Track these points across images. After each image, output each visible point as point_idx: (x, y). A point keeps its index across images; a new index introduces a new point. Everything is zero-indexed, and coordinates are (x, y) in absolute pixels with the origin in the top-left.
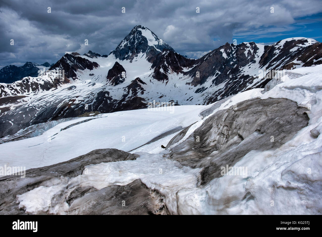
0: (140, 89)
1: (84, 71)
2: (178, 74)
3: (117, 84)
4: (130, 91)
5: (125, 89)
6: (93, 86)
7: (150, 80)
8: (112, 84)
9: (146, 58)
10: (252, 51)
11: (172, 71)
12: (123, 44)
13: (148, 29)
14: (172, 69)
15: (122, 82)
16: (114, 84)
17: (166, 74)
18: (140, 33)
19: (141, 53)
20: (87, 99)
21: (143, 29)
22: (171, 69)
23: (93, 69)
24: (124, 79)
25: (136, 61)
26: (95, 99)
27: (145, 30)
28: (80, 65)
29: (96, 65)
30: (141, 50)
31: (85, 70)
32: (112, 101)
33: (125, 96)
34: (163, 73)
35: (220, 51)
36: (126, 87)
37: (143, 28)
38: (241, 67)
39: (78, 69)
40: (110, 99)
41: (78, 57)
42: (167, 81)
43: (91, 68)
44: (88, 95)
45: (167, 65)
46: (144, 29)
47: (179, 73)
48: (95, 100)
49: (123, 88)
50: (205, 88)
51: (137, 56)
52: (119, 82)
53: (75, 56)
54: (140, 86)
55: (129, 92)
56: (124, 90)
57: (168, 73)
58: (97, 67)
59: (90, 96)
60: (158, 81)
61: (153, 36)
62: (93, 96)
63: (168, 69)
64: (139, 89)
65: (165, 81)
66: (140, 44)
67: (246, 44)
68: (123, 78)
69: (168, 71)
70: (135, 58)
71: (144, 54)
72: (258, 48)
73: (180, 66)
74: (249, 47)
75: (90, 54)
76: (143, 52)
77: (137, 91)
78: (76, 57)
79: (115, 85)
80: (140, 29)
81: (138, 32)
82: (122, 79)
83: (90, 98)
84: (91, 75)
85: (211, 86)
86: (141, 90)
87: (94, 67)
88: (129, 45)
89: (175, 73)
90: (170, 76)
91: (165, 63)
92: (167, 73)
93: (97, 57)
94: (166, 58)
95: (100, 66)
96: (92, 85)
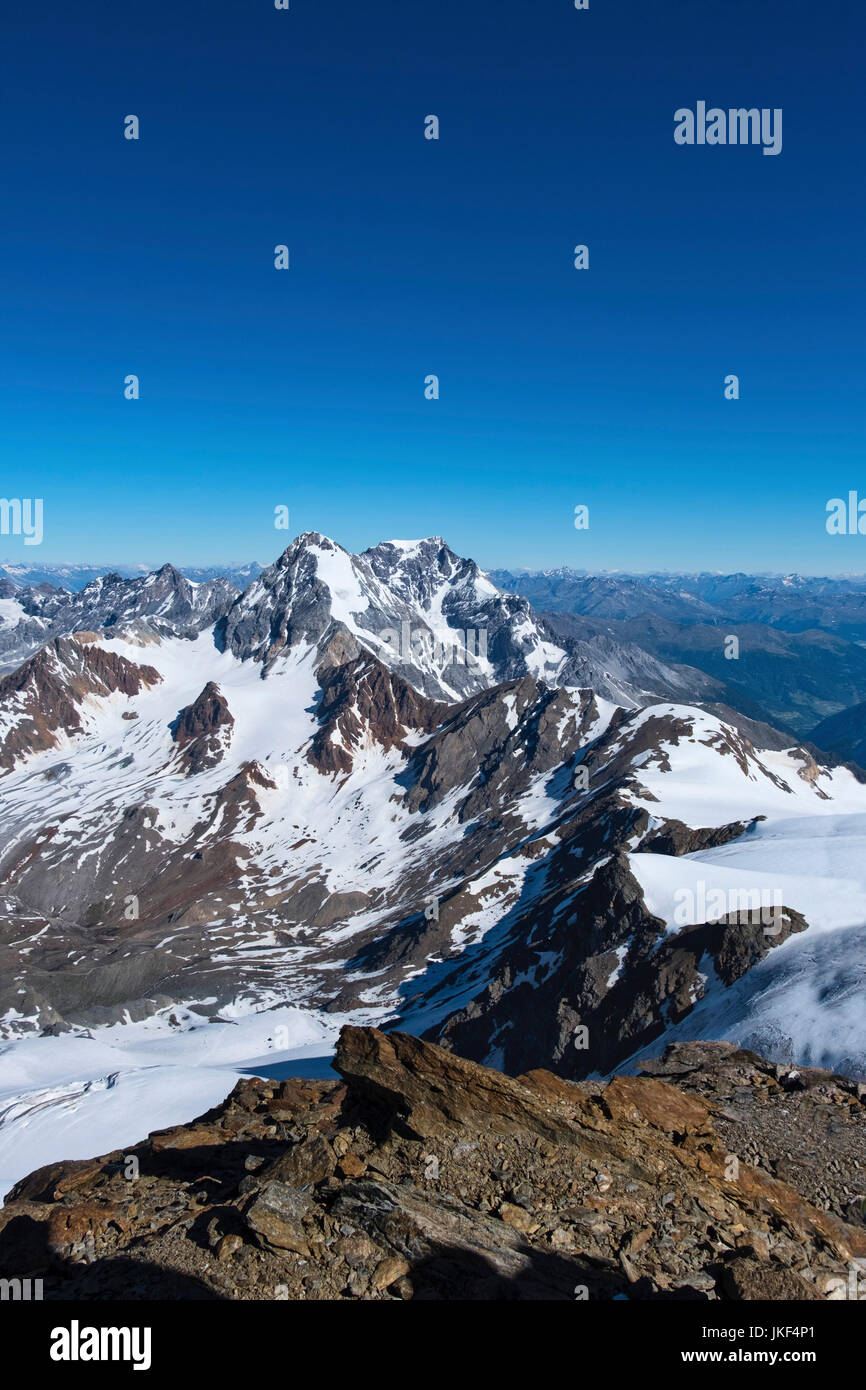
0: (249, 809)
1: (106, 698)
2: (387, 750)
3: (194, 770)
4: (221, 809)
5: (209, 801)
6: (124, 766)
7: (296, 769)
8: (182, 770)
9: (313, 666)
10: (579, 720)
11: (371, 738)
12: (253, 596)
13: (343, 549)
14: (374, 731)
15: (212, 763)
16: (187, 769)
17: (349, 749)
18: (312, 563)
19: (303, 642)
20: (92, 830)
21: (323, 549)
22: (371, 732)
23: (137, 693)
24: (220, 755)
25: (281, 674)
26: (111, 835)
27: (330, 552)
28: (95, 680)
29: (150, 675)
30: (306, 633)
31: (112, 694)
32: (159, 845)
33: (199, 829)
34: (338, 746)
35: (502, 703)
36: (212, 795)
37: (326, 546)
38: (534, 774)
39: (90, 693)
40: (154, 836)
41: (93, 648)
42: (345, 775)
43: (131, 689)
44: (99, 814)
45: (358, 715)
46: (329, 547)
47: (393, 747)
48: (110, 838)
49: (204, 796)
50: (431, 825)
51: (286, 655)
52: (203, 765)
53: (84, 645)
54: (251, 795)
55: (213, 816)
56: (204, 806)
57: (357, 744)
58: (154, 682)
59: (101, 817)
60: (319, 773)
61: (356, 576)
62: (112, 818)
63: (360, 730)
64: (244, 807)
65: (341, 776)
66: (304, 608)
67: (571, 694)
68: (217, 751)
69: (359, 739)
70: (281, 660)
71: (310, 650)
72: (597, 712)
73: (400, 722)
74: (576, 705)
75: (137, 632)
76: (309, 641)
77: (239, 817)
78: (87, 648)
79: (188, 775)
80: (313, 549)
81: (304, 561)
82: (215, 755)
83: (101, 825)
84: (129, 719)
85: (448, 820)
86: (250, 812)
87: (143, 685)
88: (269, 606)
89: (381, 747)
90: (358, 757)
91: (355, 709)
92: (354, 744)
93: (159, 643)
94: (359, 692)
95: (162, 680)
96: (120, 762)
